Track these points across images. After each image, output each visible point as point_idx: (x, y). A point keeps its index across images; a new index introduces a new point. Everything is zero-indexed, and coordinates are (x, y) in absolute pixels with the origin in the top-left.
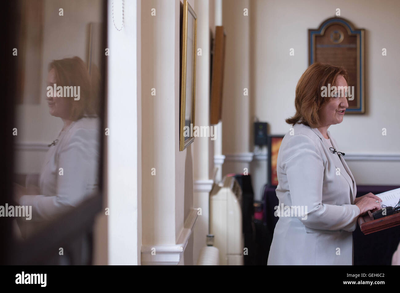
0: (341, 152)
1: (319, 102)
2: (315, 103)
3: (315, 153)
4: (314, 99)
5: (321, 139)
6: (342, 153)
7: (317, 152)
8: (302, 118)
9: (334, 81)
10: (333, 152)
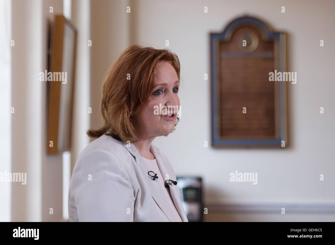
0: (172, 180)
1: (133, 105)
2: (126, 106)
3: (119, 176)
4: (124, 99)
5: (134, 157)
6: (173, 182)
7: (123, 176)
8: (111, 129)
9: (151, 71)
10: (153, 178)
